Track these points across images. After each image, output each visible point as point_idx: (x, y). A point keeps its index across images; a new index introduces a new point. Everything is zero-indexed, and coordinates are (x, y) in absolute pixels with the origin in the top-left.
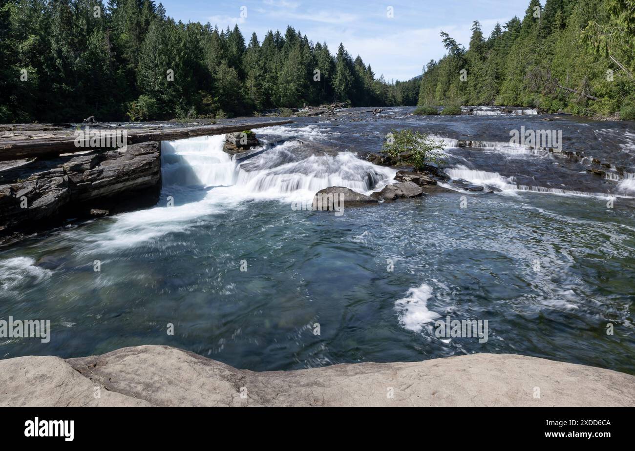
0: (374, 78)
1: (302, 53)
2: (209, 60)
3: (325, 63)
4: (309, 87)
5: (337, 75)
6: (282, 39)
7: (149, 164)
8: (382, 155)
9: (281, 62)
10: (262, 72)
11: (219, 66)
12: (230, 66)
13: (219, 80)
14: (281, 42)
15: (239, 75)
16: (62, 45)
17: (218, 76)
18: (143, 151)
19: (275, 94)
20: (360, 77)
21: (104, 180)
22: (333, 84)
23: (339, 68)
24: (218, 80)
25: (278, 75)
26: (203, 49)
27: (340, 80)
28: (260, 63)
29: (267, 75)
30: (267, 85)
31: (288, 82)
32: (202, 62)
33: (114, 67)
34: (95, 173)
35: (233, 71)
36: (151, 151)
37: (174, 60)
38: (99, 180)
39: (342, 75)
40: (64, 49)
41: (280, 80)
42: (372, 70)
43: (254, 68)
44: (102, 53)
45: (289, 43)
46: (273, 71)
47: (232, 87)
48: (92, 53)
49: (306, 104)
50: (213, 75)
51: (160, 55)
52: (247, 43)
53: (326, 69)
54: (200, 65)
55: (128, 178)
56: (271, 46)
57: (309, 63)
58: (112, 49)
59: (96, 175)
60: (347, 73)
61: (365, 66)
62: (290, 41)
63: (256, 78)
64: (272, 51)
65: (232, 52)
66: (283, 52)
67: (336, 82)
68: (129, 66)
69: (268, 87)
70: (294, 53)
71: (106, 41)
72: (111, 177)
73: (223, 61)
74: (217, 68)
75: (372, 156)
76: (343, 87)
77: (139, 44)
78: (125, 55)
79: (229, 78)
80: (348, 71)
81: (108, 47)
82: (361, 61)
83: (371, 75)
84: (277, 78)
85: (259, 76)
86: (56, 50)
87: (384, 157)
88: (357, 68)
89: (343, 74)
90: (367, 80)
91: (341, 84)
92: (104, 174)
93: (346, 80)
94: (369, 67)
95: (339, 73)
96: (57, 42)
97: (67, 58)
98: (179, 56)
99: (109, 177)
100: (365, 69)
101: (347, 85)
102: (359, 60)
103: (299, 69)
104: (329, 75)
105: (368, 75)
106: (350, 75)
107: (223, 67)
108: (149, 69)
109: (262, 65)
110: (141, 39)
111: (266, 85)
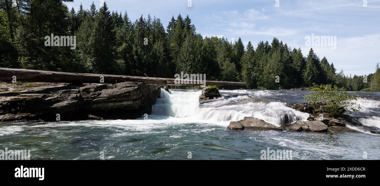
0: (335, 72)
1: (282, 55)
2: (220, 59)
3: (298, 62)
4: (285, 77)
5: (306, 69)
6: (270, 46)
7: (129, 92)
8: (305, 105)
9: (266, 60)
10: (252, 66)
11: (224, 62)
12: (232, 62)
13: (224, 70)
14: (269, 48)
15: (237, 67)
16: (138, 49)
17: (223, 68)
18: (128, 85)
19: (260, 80)
20: (324, 72)
21: (101, 99)
22: (303, 76)
23: (309, 65)
24: (223, 70)
25: (264, 69)
26: (217, 52)
27: (308, 73)
28: (251, 60)
29: (255, 68)
30: (255, 74)
31: (270, 73)
32: (215, 60)
33: (164, 61)
34: (96, 94)
35: (233, 65)
36: (133, 86)
37: (197, 57)
38: (98, 98)
39: (310, 70)
40: (139, 50)
41: (265, 72)
42: (334, 67)
43: (247, 64)
44: (159, 53)
45: (274, 49)
46: (261, 66)
47: (232, 75)
48: (153, 53)
49: (281, 88)
50: (221, 67)
51: (189, 54)
52: (246, 49)
53: (299, 65)
54: (213, 61)
55: (116, 100)
56: (261, 50)
57: (286, 61)
58: (164, 51)
59: (96, 95)
60: (314, 68)
61: (329, 64)
62: (275, 47)
63: (248, 70)
64: (261, 54)
65: (234, 53)
66: (269, 55)
67: (306, 74)
68: (173, 61)
69: (256, 76)
70: (276, 55)
71: (161, 46)
72: (105, 97)
73: (227, 59)
74: (223, 63)
75: (297, 105)
76: (310, 78)
77: (180, 48)
78: (171, 55)
79: (230, 69)
80: (315, 67)
81: (162, 50)
82: (326, 61)
83: (334, 70)
84: (263, 71)
85: (250, 68)
86: (135, 51)
87: (306, 106)
88: (323, 65)
89: (311, 69)
90: (329, 74)
91: (308, 76)
92: (101, 96)
93: (313, 73)
94: (332, 65)
95: (308, 69)
96: (136, 46)
97: (140, 56)
98: (200, 54)
99: (103, 97)
100: (329, 66)
101: (313, 77)
102: (325, 61)
103: (278, 65)
104: (301, 70)
105: (331, 70)
106: (317, 70)
107: (227, 62)
108: (183, 62)
109: (253, 62)
110: (180, 45)
111: (254, 74)
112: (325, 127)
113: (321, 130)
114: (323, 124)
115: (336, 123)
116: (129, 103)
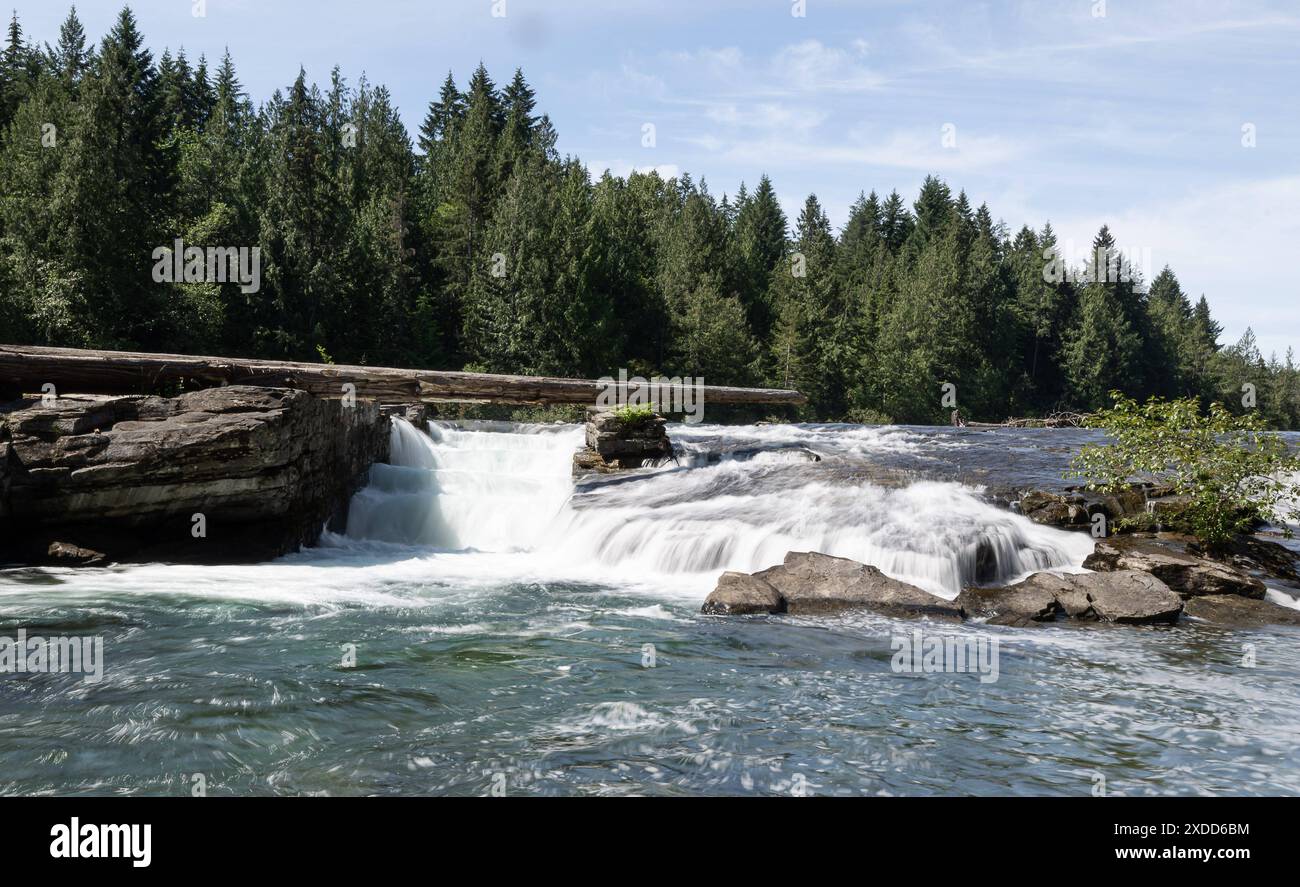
0: (1218, 342)
1: (963, 259)
2: (668, 278)
3: (1041, 292)
4: (978, 364)
5: (1079, 328)
6: (906, 219)
7: (242, 435)
8: (1076, 495)
9: (891, 285)
10: (823, 311)
11: (692, 291)
12: (726, 294)
13: (692, 329)
14: (903, 226)
15: (751, 316)
16: (285, 229)
17: (687, 319)
18: (236, 402)
19: (861, 380)
20: (1163, 338)
21: (107, 466)
22: (1064, 359)
23: (1090, 306)
24: (687, 331)
25: (879, 324)
26: (656, 244)
27: (1090, 344)
28: (819, 284)
29: (839, 321)
30: (837, 351)
31: (907, 346)
32: (646, 281)
33: (407, 283)
34: (85, 446)
35: (735, 307)
36: (261, 405)
37: (565, 271)
38: (92, 464)
39: (1098, 329)
40: (289, 239)
41: (885, 339)
42: (1212, 317)
43: (802, 300)
44: (383, 251)
45: (926, 229)
46: (867, 311)
47: (728, 353)
48: (356, 252)
49: (959, 416)
50: (675, 316)
51: (527, 257)
52: (793, 230)
53: (1046, 309)
54: (640, 291)
55: (180, 474)
56: (867, 237)
57: (986, 290)
58: (407, 242)
59: (84, 451)
60: (1118, 323)
61: (1186, 304)
62: (932, 222)
63: (802, 329)
64: (868, 255)
65: (738, 251)
66: (901, 260)
67: (1076, 351)
68: (448, 288)
69: (840, 357)
70: (936, 258)
71: (395, 219)
72: (127, 460)
73: (705, 278)
74: (688, 297)
75: (1037, 496)
76: (1098, 367)
77: (481, 226)
78: (439, 259)
79: (718, 326)
80: (1120, 318)
81: (397, 236)
82: (1175, 287)
83: (1209, 331)
84: (874, 333)
85: (815, 323)
86: (271, 242)
87: (1081, 502)
88: (1157, 308)
89: (1100, 326)
90: (1188, 349)
91: (1090, 358)
92: (109, 452)
93: (1112, 344)
94: (1203, 307)
95: (1088, 324)
96: (275, 217)
97: (293, 262)
98: (579, 257)
99: (120, 460)
100: (1188, 313)
101: (1112, 363)
102: (1167, 286)
103: (947, 307)
104: (1054, 329)
105: (1197, 332)
106: (1129, 331)
107: (706, 292)
108: (497, 294)
109: (827, 291)
110: (482, 212)
111: (832, 350)
112: (1170, 600)
113: (1148, 613)
114: (1158, 585)
115: (1221, 582)
116: (243, 485)
